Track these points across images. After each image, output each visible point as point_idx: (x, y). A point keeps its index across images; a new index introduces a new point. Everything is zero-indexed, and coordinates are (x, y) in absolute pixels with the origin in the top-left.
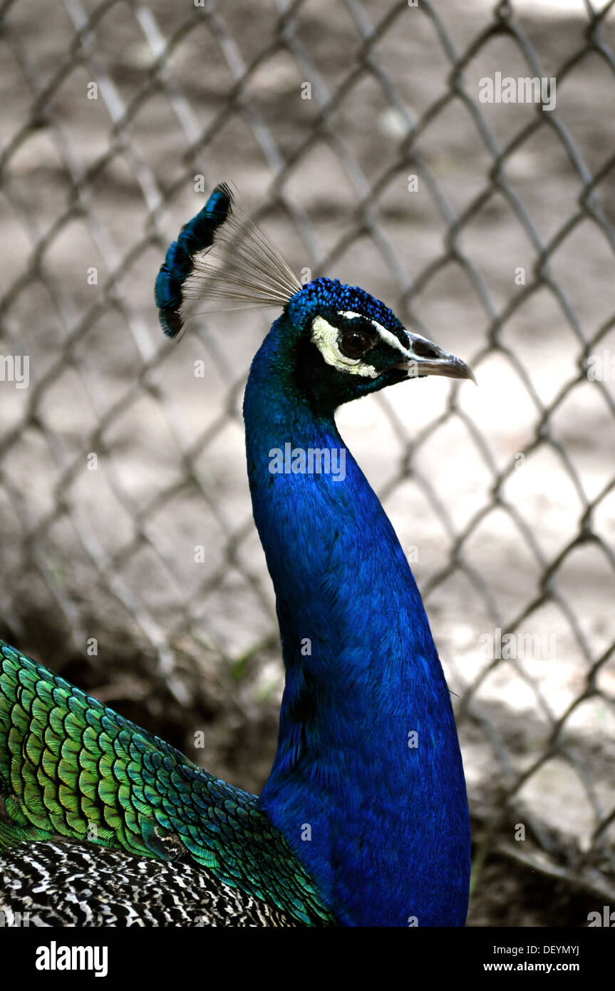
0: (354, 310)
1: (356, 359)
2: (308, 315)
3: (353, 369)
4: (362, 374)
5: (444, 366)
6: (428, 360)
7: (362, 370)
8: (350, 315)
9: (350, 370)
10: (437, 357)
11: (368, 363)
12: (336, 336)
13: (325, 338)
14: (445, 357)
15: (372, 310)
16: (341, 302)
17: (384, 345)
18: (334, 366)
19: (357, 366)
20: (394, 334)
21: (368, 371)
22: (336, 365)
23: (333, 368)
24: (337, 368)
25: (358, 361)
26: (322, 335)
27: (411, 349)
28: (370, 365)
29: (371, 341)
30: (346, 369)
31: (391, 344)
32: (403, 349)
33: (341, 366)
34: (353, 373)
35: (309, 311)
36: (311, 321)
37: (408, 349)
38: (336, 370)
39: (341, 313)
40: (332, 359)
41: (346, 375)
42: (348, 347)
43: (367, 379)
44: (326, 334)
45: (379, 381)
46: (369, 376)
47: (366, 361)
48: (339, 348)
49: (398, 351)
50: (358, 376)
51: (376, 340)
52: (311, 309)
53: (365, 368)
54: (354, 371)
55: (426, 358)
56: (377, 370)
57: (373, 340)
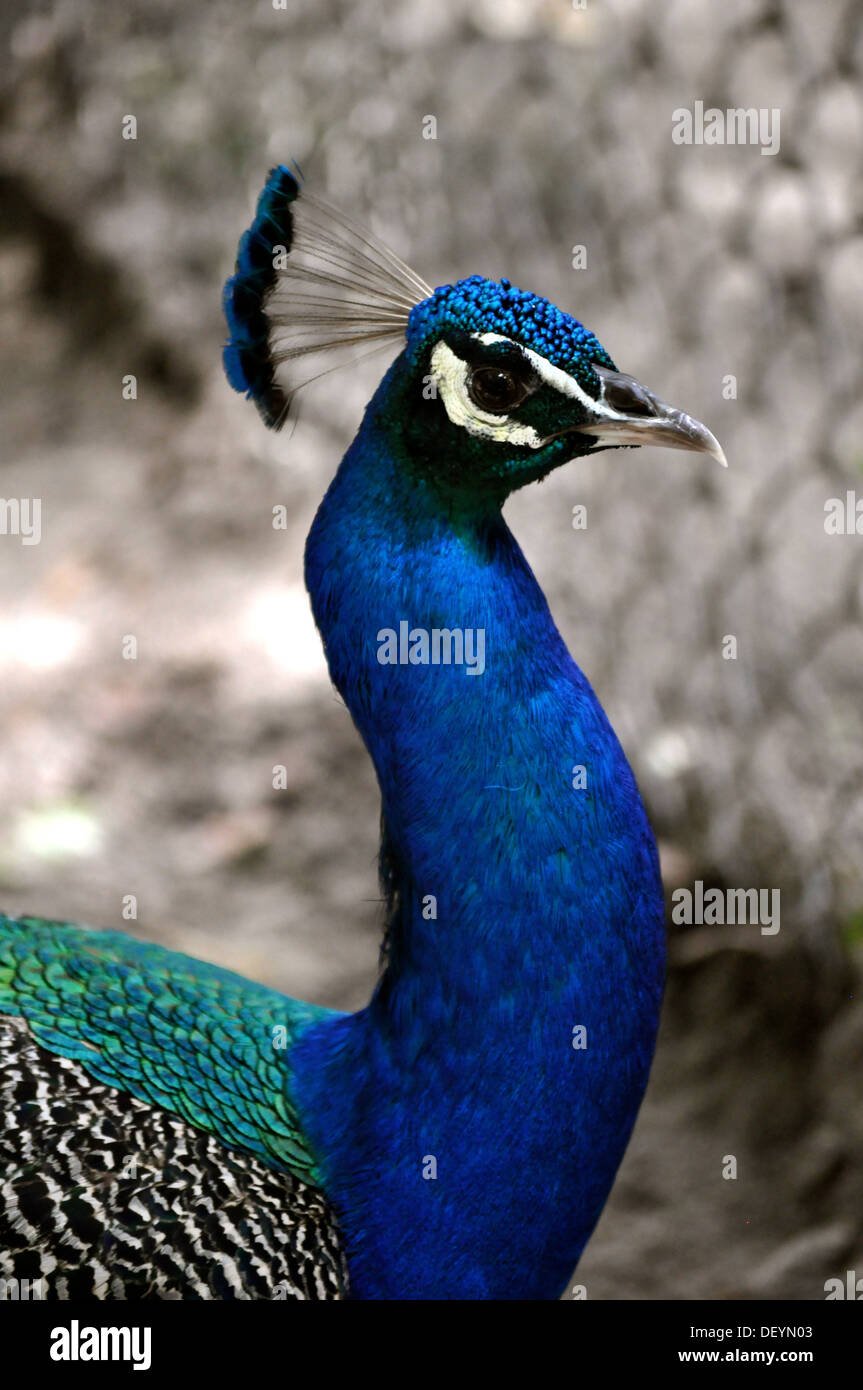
0: (498, 331)
1: (500, 414)
2: (428, 338)
3: (499, 433)
4: (514, 442)
5: (661, 429)
6: (632, 419)
7: (514, 434)
8: (489, 339)
9: (494, 434)
10: (651, 414)
11: (525, 422)
12: (464, 374)
13: (447, 378)
14: (664, 415)
15: (531, 332)
16: (481, 316)
17: (549, 391)
18: (464, 427)
19: (506, 428)
20: (568, 372)
21: (524, 435)
22: (467, 426)
23: (461, 430)
24: (470, 431)
25: (504, 418)
26: (444, 373)
27: (603, 400)
28: (527, 425)
29: (524, 385)
30: (487, 432)
31: (562, 391)
32: (587, 400)
33: (476, 427)
34: (498, 440)
35: (430, 331)
36: (431, 349)
37: (596, 400)
38: (467, 434)
39: (475, 335)
40: (461, 414)
41: (487, 444)
42: (486, 395)
43: (525, 450)
44: (449, 369)
45: (545, 453)
46: (527, 444)
47: (520, 418)
48: (470, 396)
49: (576, 403)
50: (507, 445)
51: (534, 382)
52: (434, 329)
53: (520, 431)
54: (501, 435)
55: (628, 416)
56: (540, 435)
57: (527, 383)
